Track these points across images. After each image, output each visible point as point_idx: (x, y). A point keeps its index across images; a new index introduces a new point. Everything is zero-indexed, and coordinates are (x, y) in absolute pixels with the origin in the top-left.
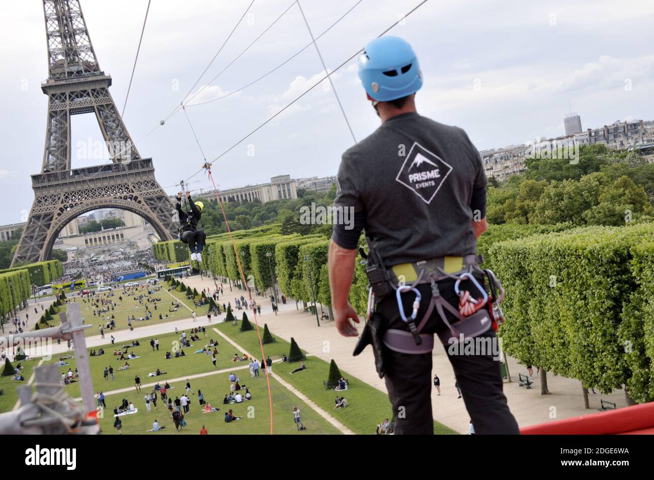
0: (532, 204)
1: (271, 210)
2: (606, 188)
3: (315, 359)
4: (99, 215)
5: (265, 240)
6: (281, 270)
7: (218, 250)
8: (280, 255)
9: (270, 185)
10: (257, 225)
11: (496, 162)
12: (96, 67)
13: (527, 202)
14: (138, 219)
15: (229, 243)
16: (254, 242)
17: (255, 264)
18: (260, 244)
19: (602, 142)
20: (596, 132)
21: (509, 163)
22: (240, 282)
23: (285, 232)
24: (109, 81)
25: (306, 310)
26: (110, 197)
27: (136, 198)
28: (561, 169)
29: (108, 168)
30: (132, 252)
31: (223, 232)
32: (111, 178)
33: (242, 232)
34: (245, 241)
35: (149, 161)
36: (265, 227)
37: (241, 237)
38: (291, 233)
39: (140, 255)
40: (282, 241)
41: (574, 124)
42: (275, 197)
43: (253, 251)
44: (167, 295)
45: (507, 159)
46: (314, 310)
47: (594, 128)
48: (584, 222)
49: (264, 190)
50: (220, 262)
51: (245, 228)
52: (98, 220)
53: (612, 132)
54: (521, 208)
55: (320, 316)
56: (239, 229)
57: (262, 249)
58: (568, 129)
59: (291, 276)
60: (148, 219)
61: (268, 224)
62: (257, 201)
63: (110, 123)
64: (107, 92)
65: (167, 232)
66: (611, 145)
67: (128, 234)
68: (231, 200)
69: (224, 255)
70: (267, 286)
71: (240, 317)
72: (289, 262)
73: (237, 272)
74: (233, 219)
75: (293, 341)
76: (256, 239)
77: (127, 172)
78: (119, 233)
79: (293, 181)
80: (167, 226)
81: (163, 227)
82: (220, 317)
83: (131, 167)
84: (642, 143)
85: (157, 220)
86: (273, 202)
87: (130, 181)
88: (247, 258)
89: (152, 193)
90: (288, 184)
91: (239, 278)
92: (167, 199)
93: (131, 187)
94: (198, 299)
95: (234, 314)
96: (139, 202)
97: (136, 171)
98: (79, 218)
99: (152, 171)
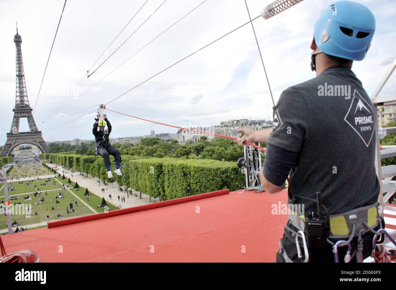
0: (141, 151)
1: (74, 147)
2: (159, 149)
3: (82, 188)
4: (25, 145)
5: (71, 155)
6: (75, 163)
7: (58, 157)
8: (75, 160)
9: (74, 141)
10: (69, 151)
11: (133, 140)
12: (29, 106)
13: (140, 150)
14: (36, 147)
15: (61, 155)
16: (68, 156)
17: (67, 161)
18: (69, 156)
19: (159, 137)
20: (158, 135)
21: (136, 140)
22: (63, 166)
23: (77, 153)
24: (32, 110)
25: (81, 175)
26: (28, 141)
27: (36, 141)
28: (149, 143)
29: (29, 133)
30: (34, 156)
31: (60, 152)
32: (30, 135)
33: (65, 153)
34: (65, 155)
35: (40, 132)
36: (71, 152)
37: (64, 154)
39: (36, 157)
40: (75, 156)
41: (153, 132)
42: (75, 144)
43: (67, 158)
44: (43, 168)
45: (136, 139)
46: (83, 175)
47: (157, 134)
48: (153, 156)
49: (72, 142)
50: (58, 160)
51: (66, 152)
53: (162, 135)
54: (139, 152)
55: (84, 176)
56: (64, 152)
57: (70, 158)
58: (151, 134)
59: (77, 165)
60: (39, 147)
61: (72, 151)
62: (70, 145)
63: (31, 121)
64: (31, 112)
65: (44, 151)
66: (161, 138)
67: (33, 151)
68: (63, 144)
69: (59, 159)
70: (70, 168)
71: (62, 176)
72: (77, 162)
73: (62, 163)
74: (63, 149)
75: (76, 182)
76: (68, 155)
77: (34, 134)
78: (30, 150)
79: (80, 140)
80: (44, 149)
81: (43, 150)
82: (57, 175)
83: (35, 133)
84: (168, 139)
85: (41, 148)
86: (74, 145)
87: (35, 137)
88: (66, 160)
89: (41, 140)
90: (79, 141)
91: (63, 165)
92: (45, 142)
93: (35, 139)
94: (51, 170)
95: (61, 175)
96: (37, 143)
97: (37, 134)
98: (20, 146)
99: (41, 135)
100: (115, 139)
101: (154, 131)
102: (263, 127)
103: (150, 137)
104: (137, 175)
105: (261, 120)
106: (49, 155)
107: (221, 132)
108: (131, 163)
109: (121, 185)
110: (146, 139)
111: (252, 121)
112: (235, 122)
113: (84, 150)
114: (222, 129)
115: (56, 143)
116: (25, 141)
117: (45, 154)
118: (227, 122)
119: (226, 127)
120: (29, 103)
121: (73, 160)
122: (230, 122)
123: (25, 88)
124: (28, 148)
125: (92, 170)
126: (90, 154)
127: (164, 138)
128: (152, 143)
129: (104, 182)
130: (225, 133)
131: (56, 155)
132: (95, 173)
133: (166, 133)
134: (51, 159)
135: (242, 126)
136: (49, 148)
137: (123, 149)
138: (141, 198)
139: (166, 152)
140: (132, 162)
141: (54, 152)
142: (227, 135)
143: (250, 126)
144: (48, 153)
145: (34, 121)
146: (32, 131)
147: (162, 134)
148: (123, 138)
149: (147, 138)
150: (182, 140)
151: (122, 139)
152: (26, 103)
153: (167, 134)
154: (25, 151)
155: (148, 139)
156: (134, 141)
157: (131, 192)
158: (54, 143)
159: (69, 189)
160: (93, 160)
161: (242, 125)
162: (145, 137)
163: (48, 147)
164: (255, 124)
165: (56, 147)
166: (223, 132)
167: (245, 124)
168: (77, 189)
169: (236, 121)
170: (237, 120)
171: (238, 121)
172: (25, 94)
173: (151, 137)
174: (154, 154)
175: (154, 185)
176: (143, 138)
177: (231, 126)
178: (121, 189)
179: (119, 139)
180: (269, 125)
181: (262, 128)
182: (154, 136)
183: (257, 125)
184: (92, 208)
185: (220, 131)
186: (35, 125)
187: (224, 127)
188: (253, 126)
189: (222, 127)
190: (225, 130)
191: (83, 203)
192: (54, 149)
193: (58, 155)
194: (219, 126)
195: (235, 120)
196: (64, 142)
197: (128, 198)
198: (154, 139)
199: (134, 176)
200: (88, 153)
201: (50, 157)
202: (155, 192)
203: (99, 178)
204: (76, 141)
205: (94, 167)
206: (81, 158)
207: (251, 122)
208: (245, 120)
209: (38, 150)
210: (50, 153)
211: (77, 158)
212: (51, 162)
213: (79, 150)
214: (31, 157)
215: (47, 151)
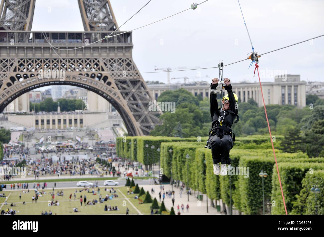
4: (57, 93)
5: (259, 155)
9: (272, 85)
14: (103, 104)
16: (246, 156)
18: (253, 159)
27: (105, 78)
29: (77, 36)
30: (91, 144)
32: (79, 48)
35: (128, 34)
36: (259, 137)
38: (294, 151)
42: (276, 101)
49: (264, 90)
52: (54, 97)
57: (255, 167)
59: (289, 207)
60: (116, 106)
61: (262, 133)
62: (252, 102)
65: (137, 125)
67: (89, 120)
72: (289, 189)
73: (218, 189)
76: (247, 152)
77: (100, 45)
78: (78, 117)
79: (304, 83)
80: (138, 117)
81: (133, 119)
85: (127, 109)
86: (273, 107)
87: (102, 56)
89: (126, 74)
90: (296, 86)
91: (219, 197)
92: (142, 85)
93: (101, 64)
96: (109, 84)
97: (111, 45)
98: (34, 93)
99: (130, 48)
106: (158, 144)
115: (193, 92)
117: (141, 137)
124: (68, 106)
134: (169, 164)
141: (179, 133)
144: (153, 134)
146: (89, 31)
154: (56, 117)
158: (182, 91)
165: (191, 111)
192: (182, 119)
201: (163, 152)
204: (283, 86)
209: (110, 117)
210: (163, 135)
211: (292, 171)
212: (165, 180)
213: (297, 131)
214: (84, 148)
215: (152, 125)
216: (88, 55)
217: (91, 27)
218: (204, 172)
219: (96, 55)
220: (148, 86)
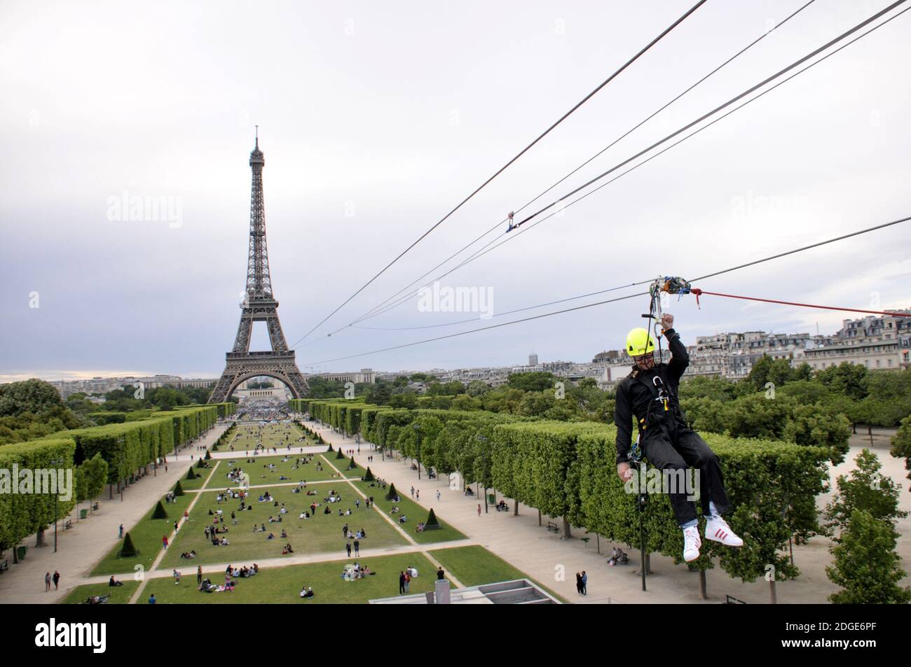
0: (514, 402)
3: (380, 481)
4: (260, 380)
5: (356, 406)
6: (364, 425)
7: (327, 409)
8: (364, 416)
9: (360, 373)
11: (492, 375)
12: (271, 296)
13: (512, 401)
14: (282, 384)
15: (335, 405)
16: (350, 407)
17: (348, 419)
18: (352, 408)
19: (551, 371)
20: (547, 366)
21: (498, 377)
22: (338, 429)
23: (368, 402)
24: (277, 305)
25: (376, 450)
26: (267, 371)
27: (282, 372)
28: (528, 384)
29: (268, 353)
30: (276, 403)
32: (270, 359)
34: (343, 405)
35: (293, 352)
38: (370, 404)
39: (280, 405)
41: (534, 359)
42: (362, 381)
43: (348, 412)
45: (498, 374)
46: (381, 451)
47: (545, 363)
49: (356, 375)
50: (327, 416)
52: (259, 382)
53: (556, 366)
54: (508, 404)
55: (385, 455)
57: (354, 412)
58: (531, 362)
59: (369, 429)
60: (288, 385)
63: (274, 328)
64: (275, 310)
65: (298, 394)
66: (554, 373)
67: (275, 392)
68: (337, 379)
69: (330, 412)
70: (354, 433)
71: (337, 450)
72: (369, 421)
73: (337, 423)
74: (336, 391)
75: (368, 468)
76: (350, 405)
77: (280, 357)
78: (270, 391)
79: (373, 373)
80: (298, 390)
81: (296, 391)
82: (325, 449)
83: (281, 354)
84: (572, 375)
85: (293, 386)
87: (280, 362)
88: (344, 415)
89: (292, 370)
90: (370, 374)
91: (338, 426)
92: (300, 375)
93: (280, 366)
94: (313, 436)
95: (333, 448)
96: (284, 375)
97: (285, 357)
98: (249, 380)
99: (294, 358)
100: (450, 372)
101: (536, 356)
102: (806, 352)
103: (529, 370)
104: (510, 461)
105: (797, 335)
106: (308, 402)
107: (699, 363)
108: (497, 431)
109: (471, 480)
110: (519, 375)
111: (776, 336)
112: (733, 339)
113: (383, 395)
114: (700, 355)
115: (323, 378)
116: (262, 370)
117: (300, 400)
118: (714, 337)
119: (710, 350)
120: (271, 291)
121: (360, 416)
122: (721, 338)
123: (266, 260)
124: (266, 386)
125: (403, 441)
126: (396, 404)
127: (560, 374)
128: (536, 384)
129: (430, 471)
130: (710, 364)
131: (323, 402)
132: (409, 449)
133: (566, 361)
134: (313, 412)
135: (750, 348)
136: (309, 387)
137: (472, 397)
138: (516, 514)
139: (574, 406)
140: (500, 428)
141: (317, 397)
142: (713, 370)
143: (773, 349)
144: (306, 398)
145: (279, 329)
146: (275, 351)
147: (558, 365)
148: (468, 371)
149: (522, 373)
150: (605, 378)
151: (466, 374)
152: (266, 290)
153: (568, 364)
154: (260, 391)
155: (524, 374)
156: (493, 378)
157: (492, 498)
158: (318, 377)
159: (352, 482)
160: (406, 419)
161: (750, 345)
162: (517, 369)
163: (306, 386)
164: (784, 343)
165: (323, 386)
166: (704, 362)
167: (759, 343)
168: (369, 483)
169: (736, 337)
170: (738, 333)
171: (740, 335)
172: (265, 272)
173: (533, 371)
174: (547, 412)
175: (552, 486)
176: (513, 372)
177: (723, 347)
178: (469, 490)
179: (459, 372)
180: (822, 346)
181: (804, 355)
182: (538, 368)
183: (791, 347)
184: (405, 530)
185: (695, 359)
186: (282, 338)
187: (706, 350)
188: (780, 348)
189: (701, 349)
190: (708, 357)
191: (382, 518)
192: (319, 391)
193: (328, 404)
194: (695, 347)
195: (733, 334)
196: (339, 375)
197: (487, 512)
198: (540, 374)
199: (503, 462)
200: (392, 402)
201: (310, 406)
202: (554, 504)
203: (419, 461)
204: (365, 374)
205: (408, 436)
206: (379, 413)
207: (773, 338)
208: (757, 332)
209: (285, 390)
210: (310, 398)
211: (370, 413)
212: (312, 419)
213: (372, 395)
214: (272, 405)
215: (305, 394)
216: (274, 362)
217: (276, 349)
218: (330, 415)
219: (278, 362)
220: (303, 376)
